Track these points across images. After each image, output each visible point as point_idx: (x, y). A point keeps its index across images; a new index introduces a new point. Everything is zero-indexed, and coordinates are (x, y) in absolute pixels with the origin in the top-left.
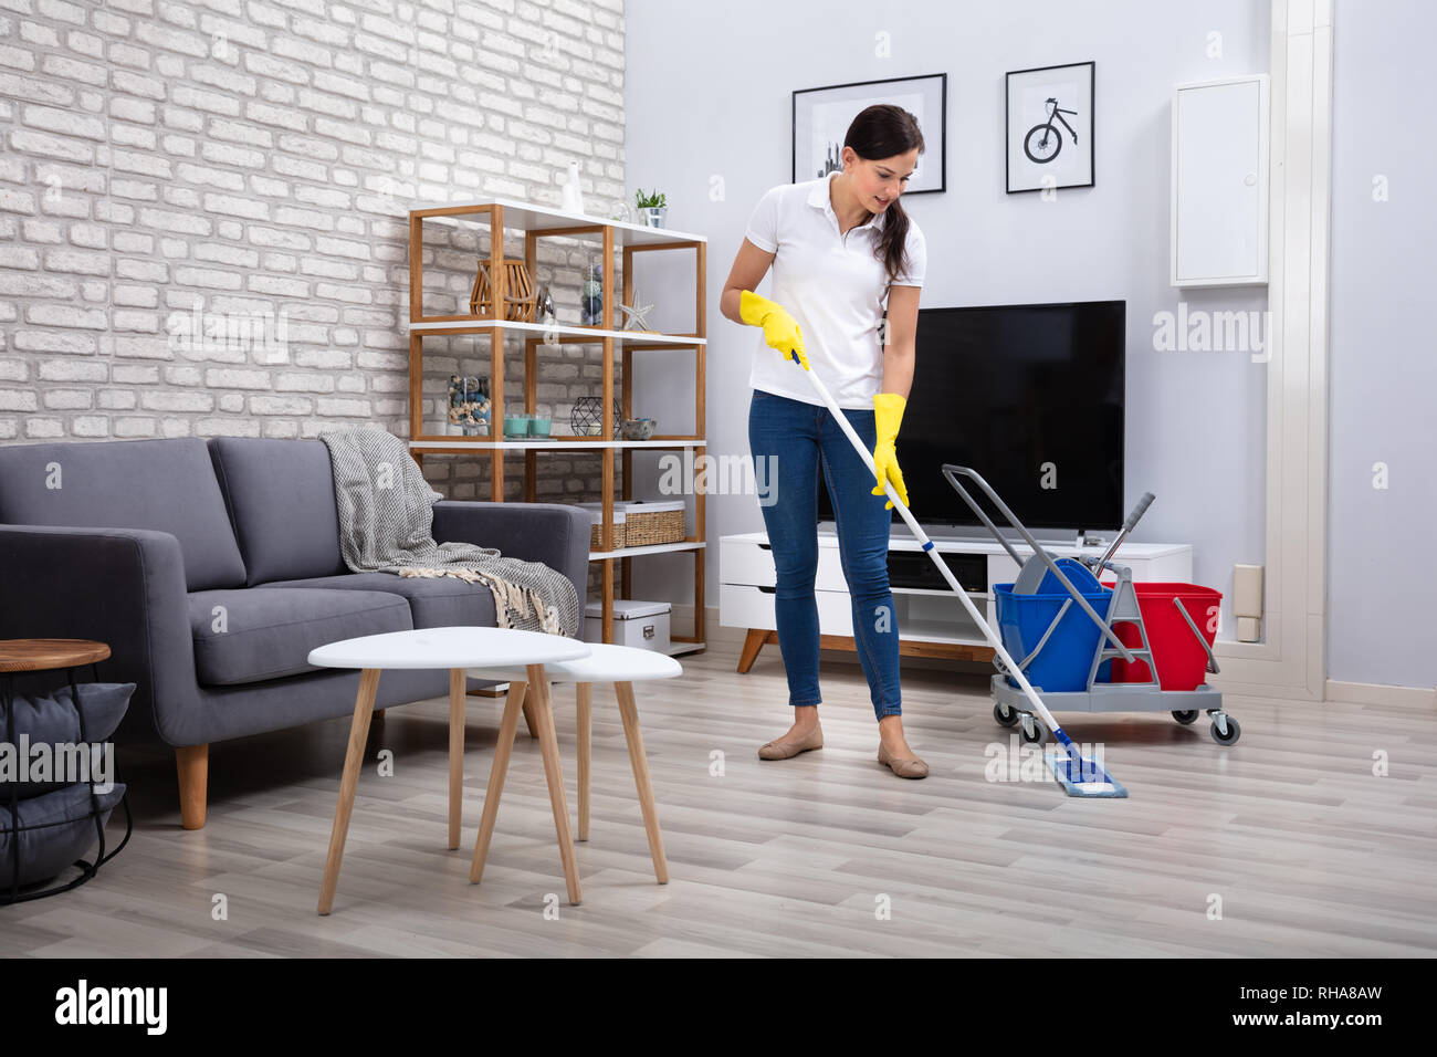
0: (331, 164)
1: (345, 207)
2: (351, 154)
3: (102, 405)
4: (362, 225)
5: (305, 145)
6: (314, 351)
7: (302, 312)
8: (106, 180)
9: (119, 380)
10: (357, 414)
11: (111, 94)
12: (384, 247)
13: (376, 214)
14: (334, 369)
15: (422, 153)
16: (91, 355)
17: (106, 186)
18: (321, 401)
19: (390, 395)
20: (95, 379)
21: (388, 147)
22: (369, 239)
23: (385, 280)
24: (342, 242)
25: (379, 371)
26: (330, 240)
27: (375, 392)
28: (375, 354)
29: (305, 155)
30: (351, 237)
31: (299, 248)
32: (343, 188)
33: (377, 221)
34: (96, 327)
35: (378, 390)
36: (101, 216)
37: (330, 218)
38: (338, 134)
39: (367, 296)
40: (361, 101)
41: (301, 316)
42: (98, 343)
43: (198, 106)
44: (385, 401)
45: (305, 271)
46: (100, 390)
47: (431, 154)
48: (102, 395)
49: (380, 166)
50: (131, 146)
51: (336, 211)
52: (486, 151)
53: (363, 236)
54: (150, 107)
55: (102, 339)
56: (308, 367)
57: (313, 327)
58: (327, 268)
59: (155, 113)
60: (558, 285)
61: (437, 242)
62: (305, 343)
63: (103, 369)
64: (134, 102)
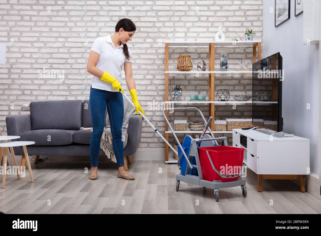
0: (145, 38)
1: (149, 47)
2: (151, 35)
3: (84, 94)
4: (155, 51)
5: (137, 35)
6: (139, 81)
7: (136, 72)
8: (85, 50)
9: (88, 89)
10: (153, 95)
11: (87, 32)
12: (162, 55)
13: (159, 48)
14: (146, 85)
15: (175, 31)
16: (82, 84)
17: (85, 51)
18: (141, 92)
19: (164, 90)
20: (82, 89)
21: (163, 31)
22: (157, 54)
23: (163, 63)
24: (148, 55)
25: (160, 85)
26: (144, 55)
27: (159, 89)
28: (159, 81)
29: (138, 37)
30: (151, 54)
31: (135, 58)
32: (149, 43)
33: (159, 49)
34: (83, 78)
35: (160, 89)
36: (84, 57)
37: (145, 50)
38: (147, 31)
39: (156, 67)
40: (155, 22)
41: (136, 73)
42: (83, 82)
43: (108, 31)
44: (162, 92)
45: (137, 63)
46: (84, 91)
47: (179, 31)
48: (84, 92)
49: (161, 36)
50: (91, 42)
51: (147, 49)
52: (200, 27)
53: (155, 53)
54: (96, 33)
55: (84, 81)
56: (137, 84)
57: (140, 75)
58: (143, 62)
59: (97, 35)
60: (230, 59)
61: (181, 52)
62: (137, 79)
63: (84, 87)
64: (92, 33)
